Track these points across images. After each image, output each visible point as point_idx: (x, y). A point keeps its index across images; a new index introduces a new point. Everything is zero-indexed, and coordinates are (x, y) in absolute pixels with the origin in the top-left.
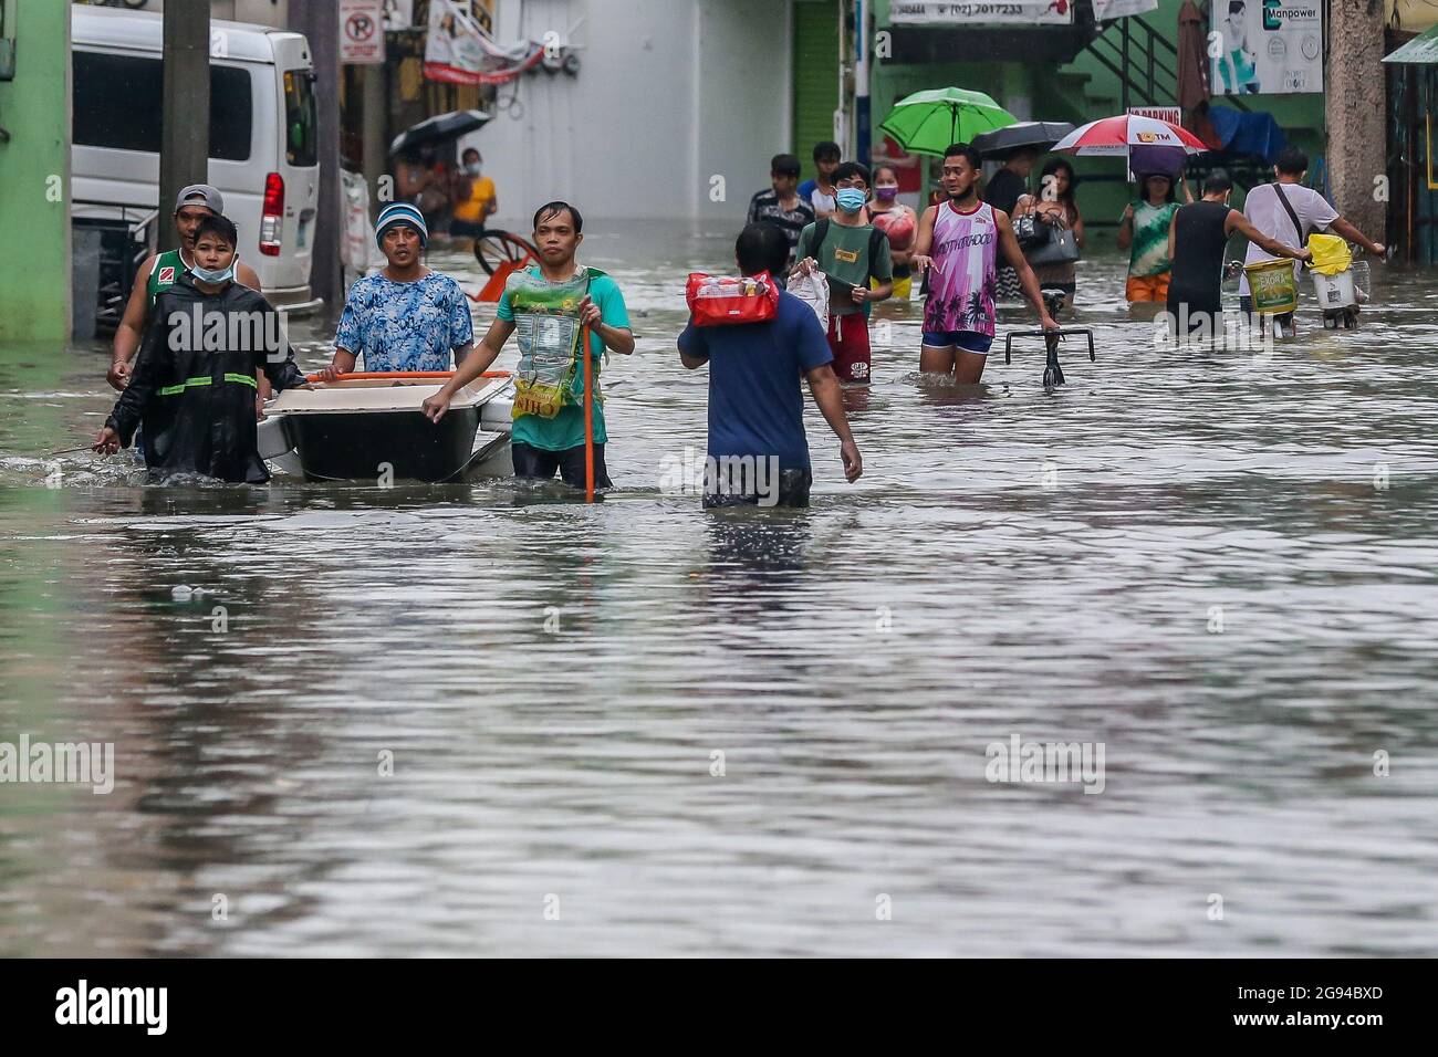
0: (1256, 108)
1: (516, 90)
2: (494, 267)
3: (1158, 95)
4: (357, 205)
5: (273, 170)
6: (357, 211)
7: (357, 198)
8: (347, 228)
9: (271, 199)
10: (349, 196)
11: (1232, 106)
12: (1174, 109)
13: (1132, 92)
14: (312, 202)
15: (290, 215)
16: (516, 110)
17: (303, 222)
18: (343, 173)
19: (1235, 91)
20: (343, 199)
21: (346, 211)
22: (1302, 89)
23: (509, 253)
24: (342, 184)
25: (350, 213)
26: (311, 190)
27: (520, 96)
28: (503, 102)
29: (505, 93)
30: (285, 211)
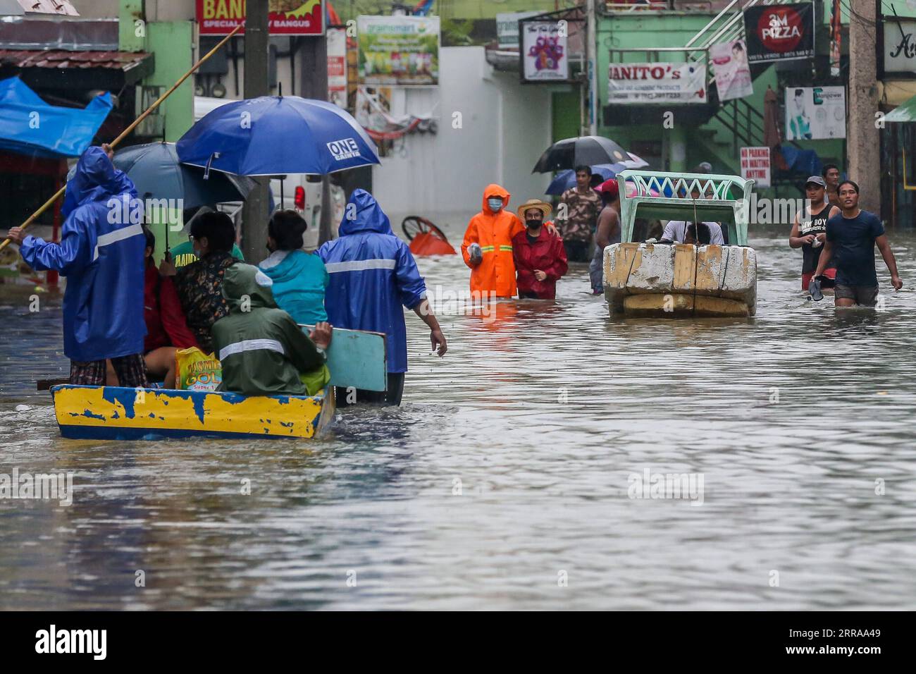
0: (807, 147)
1: (404, 142)
2: (413, 236)
3: (753, 141)
4: (339, 203)
5: (298, 184)
6: (339, 207)
7: (339, 200)
8: (334, 216)
9: (298, 200)
10: (335, 199)
11: (793, 147)
12: (765, 148)
13: (739, 139)
14: (319, 202)
15: (309, 209)
16: (404, 153)
17: (315, 213)
18: (332, 186)
19: (799, 138)
20: (332, 200)
21: (333, 207)
22: (835, 136)
23: (421, 228)
24: (331, 192)
25: (335, 207)
26: (319, 196)
27: (406, 145)
28: (397, 149)
29: (398, 143)
30: (306, 207)
